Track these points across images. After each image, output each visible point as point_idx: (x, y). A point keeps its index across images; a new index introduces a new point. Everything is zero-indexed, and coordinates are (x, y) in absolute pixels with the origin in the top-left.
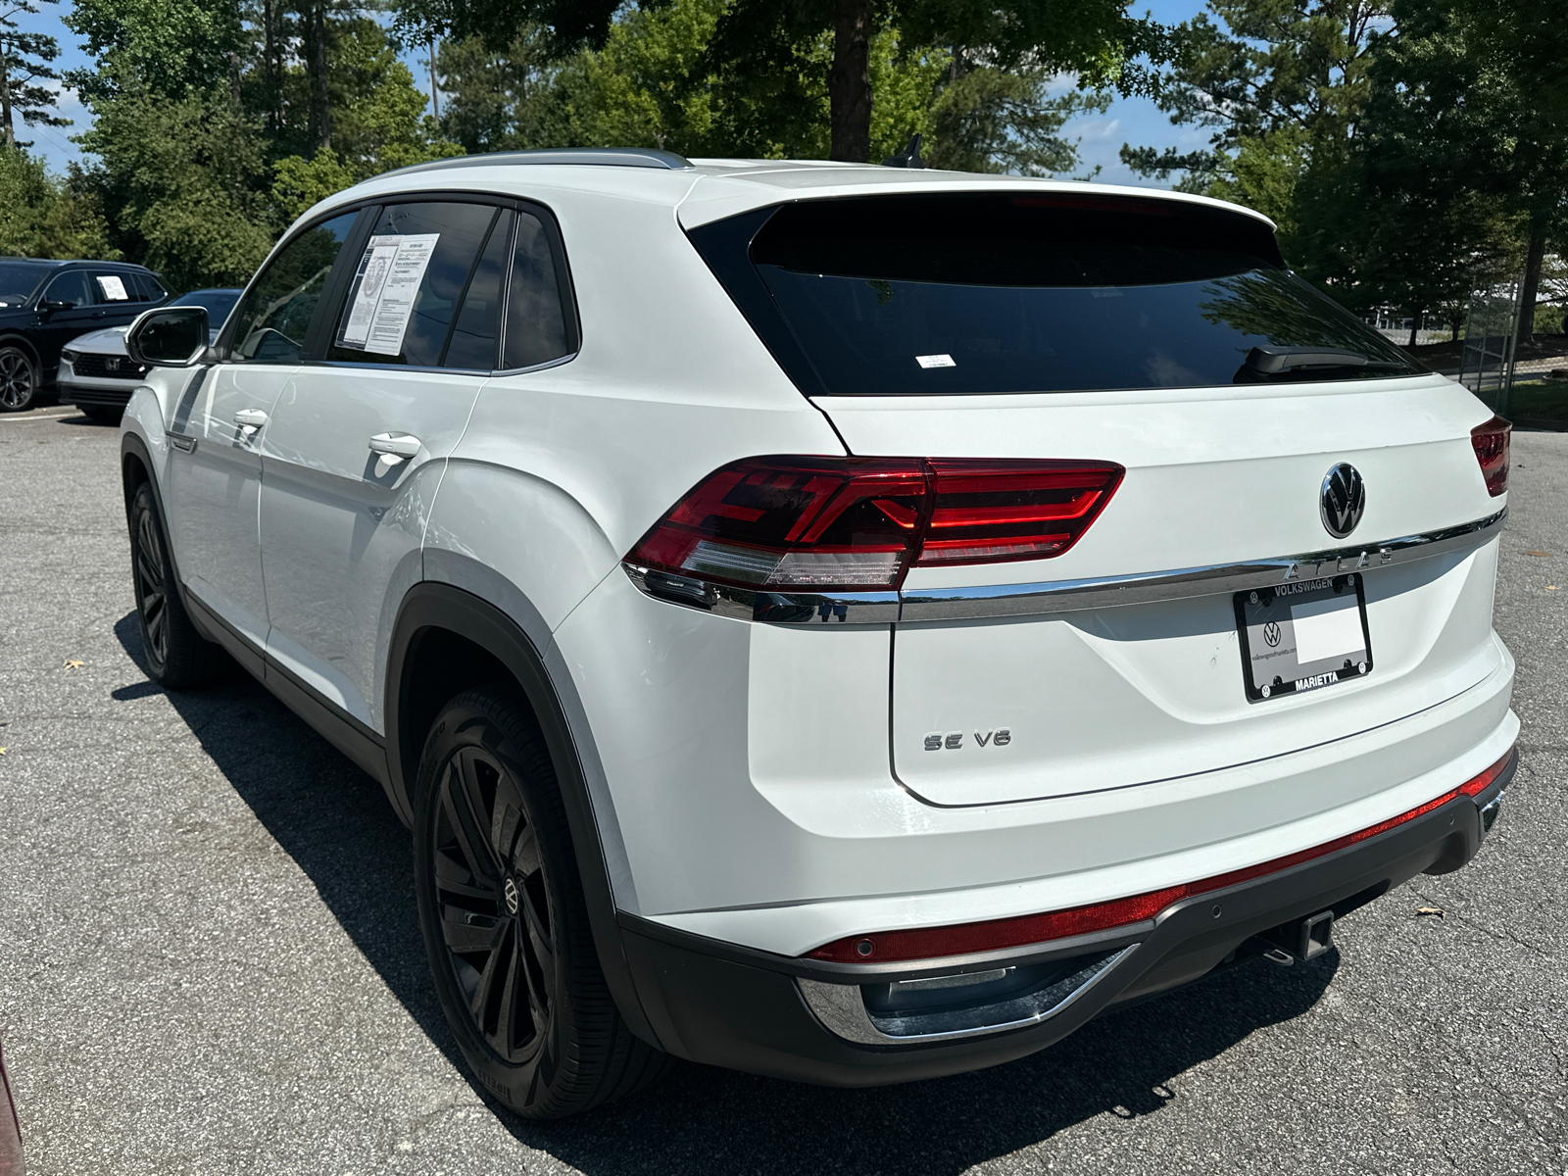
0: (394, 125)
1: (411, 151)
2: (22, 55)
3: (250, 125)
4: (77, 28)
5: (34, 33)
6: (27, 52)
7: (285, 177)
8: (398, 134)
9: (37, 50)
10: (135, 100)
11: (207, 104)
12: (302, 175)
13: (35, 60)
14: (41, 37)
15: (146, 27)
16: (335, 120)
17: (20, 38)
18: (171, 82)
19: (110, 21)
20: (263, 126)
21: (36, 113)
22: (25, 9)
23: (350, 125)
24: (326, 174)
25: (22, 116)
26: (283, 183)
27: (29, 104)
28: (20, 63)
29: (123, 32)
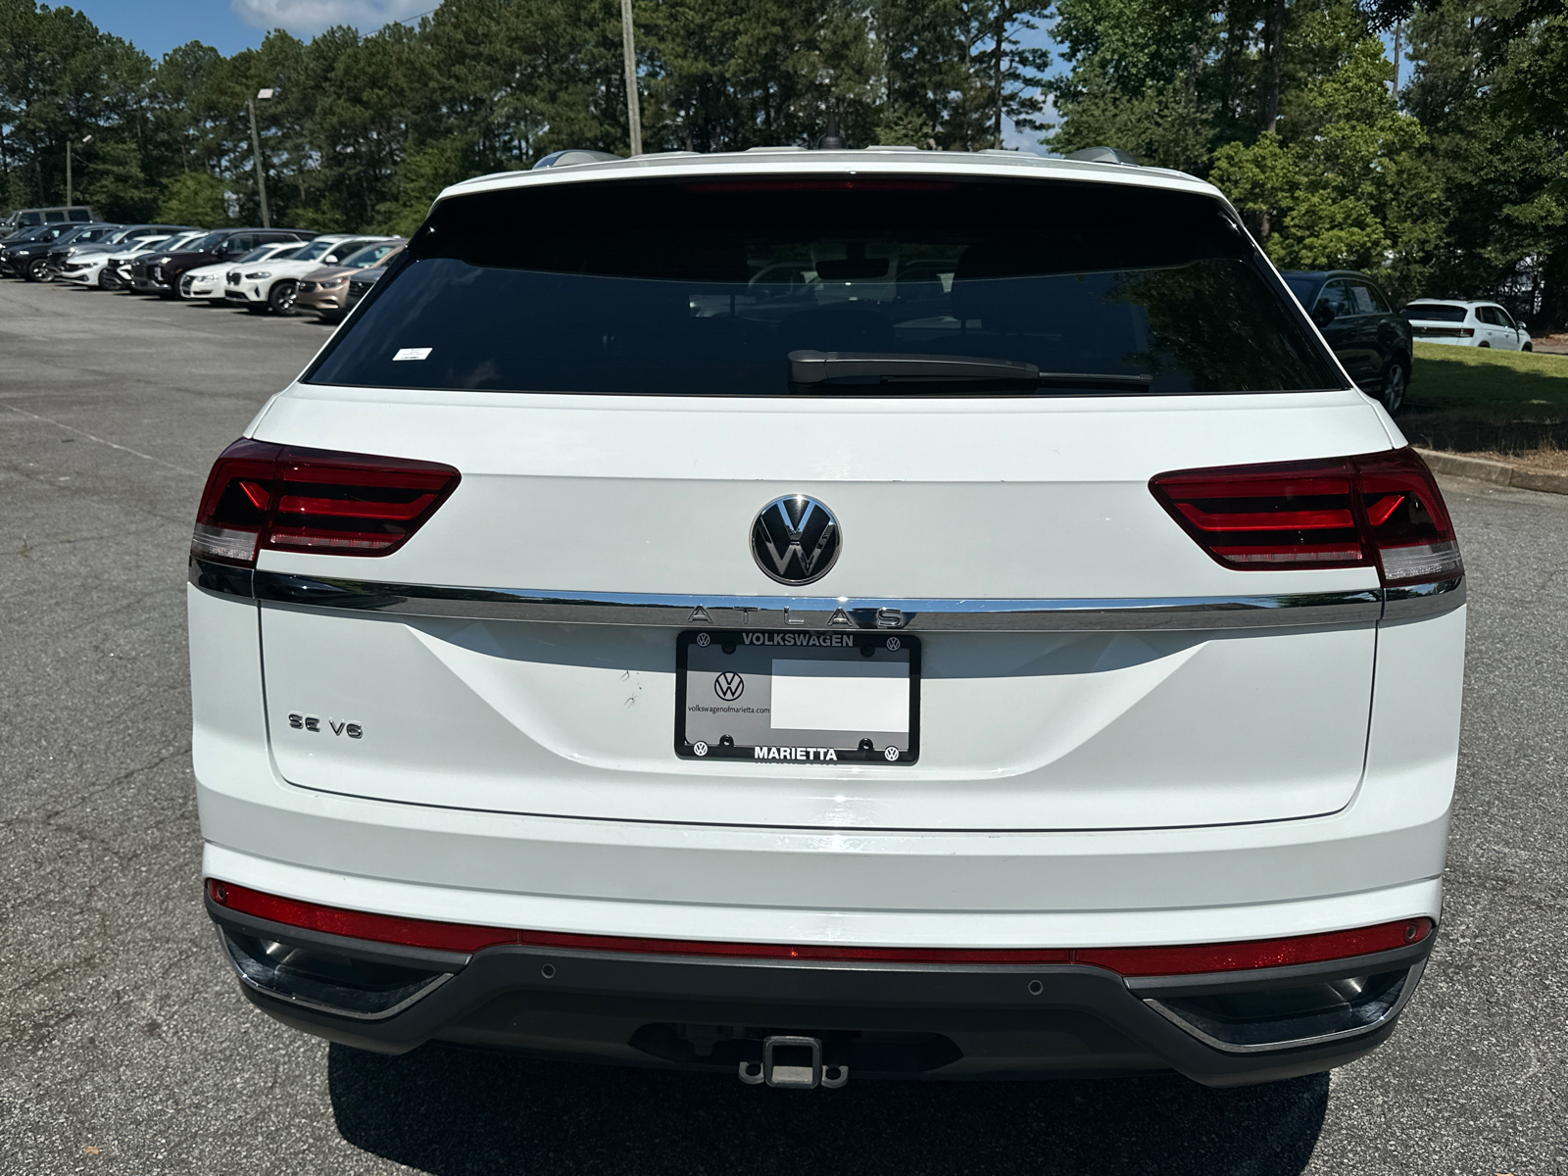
0: (1343, 102)
1: (1358, 128)
2: (1022, 70)
3: (1198, 115)
4: (1059, 39)
5: (1032, 48)
6: (1025, 65)
7: (1223, 164)
8: (1347, 111)
9: (1033, 63)
10: (1097, 101)
11: (1161, 98)
12: (1240, 161)
13: (1029, 72)
14: (1037, 51)
15: (1117, 30)
16: (1284, 103)
17: (1021, 54)
18: (1134, 80)
19: (1087, 28)
20: (1212, 115)
21: (1025, 120)
22: (1028, 27)
23: (1299, 106)
24: (1264, 158)
25: (1013, 124)
26: (1220, 169)
27: (1020, 113)
28: (1015, 76)
29: (1098, 38)
